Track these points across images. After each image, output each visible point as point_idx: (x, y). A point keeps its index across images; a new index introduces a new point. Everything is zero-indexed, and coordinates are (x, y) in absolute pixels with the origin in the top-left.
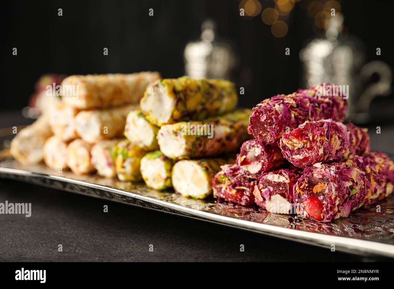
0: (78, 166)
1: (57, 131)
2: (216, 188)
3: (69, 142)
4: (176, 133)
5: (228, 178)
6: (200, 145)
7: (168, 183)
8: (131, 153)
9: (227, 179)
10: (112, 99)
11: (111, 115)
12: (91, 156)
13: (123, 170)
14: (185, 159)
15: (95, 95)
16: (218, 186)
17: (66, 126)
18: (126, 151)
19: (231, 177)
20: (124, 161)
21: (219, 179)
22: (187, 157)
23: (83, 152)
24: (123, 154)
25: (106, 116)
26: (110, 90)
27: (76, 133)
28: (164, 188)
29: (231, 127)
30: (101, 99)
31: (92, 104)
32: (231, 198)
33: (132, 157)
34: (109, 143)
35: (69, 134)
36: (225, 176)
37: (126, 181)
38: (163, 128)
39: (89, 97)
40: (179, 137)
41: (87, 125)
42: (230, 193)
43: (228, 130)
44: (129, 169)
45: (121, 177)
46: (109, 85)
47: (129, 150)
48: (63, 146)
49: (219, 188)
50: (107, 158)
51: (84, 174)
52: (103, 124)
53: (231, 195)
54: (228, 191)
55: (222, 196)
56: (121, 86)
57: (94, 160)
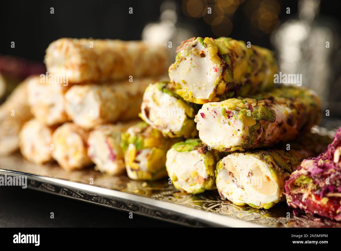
0: (67, 158)
1: (38, 112)
2: (290, 194)
3: (54, 127)
4: (228, 114)
5: (313, 179)
6: (259, 132)
7: (209, 185)
8: (147, 142)
9: (311, 181)
10: (112, 71)
11: (113, 91)
12: (86, 146)
13: (136, 166)
14: (238, 151)
15: (92, 64)
16: (294, 192)
17: (52, 106)
18: (140, 139)
19: (319, 179)
20: (138, 153)
21: (297, 181)
22: (241, 149)
23: (75, 140)
24: (135, 143)
25: (107, 92)
26: (110, 59)
27: (65, 114)
28: (203, 191)
29: (292, 106)
30: (99, 70)
31: (87, 77)
32: (318, 210)
33: (150, 148)
34: (112, 129)
35: (55, 116)
36: (307, 177)
37: (140, 181)
38: (205, 106)
39: (84, 67)
40: (232, 120)
41: (82, 104)
42: (319, 203)
43: (289, 111)
44: (145, 164)
45: (132, 175)
46: (107, 52)
47: (144, 137)
48: (47, 132)
49: (296, 195)
50: (111, 149)
51: (76, 169)
52: (104, 102)
53: (319, 205)
54: (313, 198)
55: (301, 205)
56: (123, 54)
57: (91, 151)
